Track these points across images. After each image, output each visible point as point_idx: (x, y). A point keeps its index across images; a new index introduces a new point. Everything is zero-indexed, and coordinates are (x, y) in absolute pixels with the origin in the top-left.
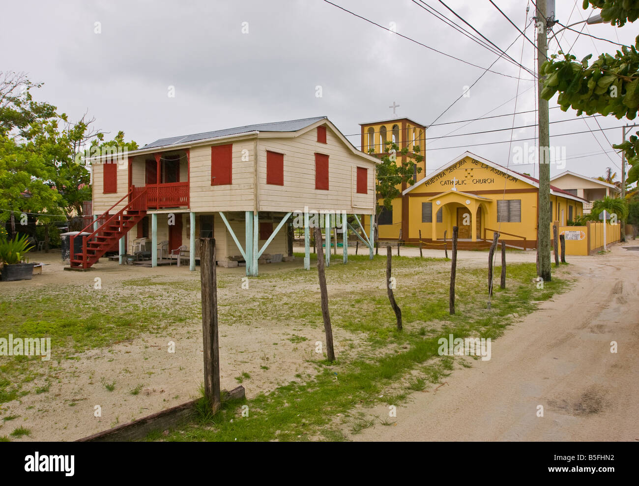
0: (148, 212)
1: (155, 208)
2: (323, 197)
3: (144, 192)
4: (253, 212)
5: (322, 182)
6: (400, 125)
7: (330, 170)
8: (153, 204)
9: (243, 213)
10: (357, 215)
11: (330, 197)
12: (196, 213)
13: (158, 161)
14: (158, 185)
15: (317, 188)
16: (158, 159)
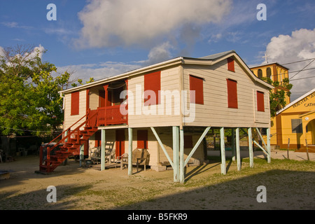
0: (99, 128)
1: (104, 125)
2: (234, 114)
3: (96, 113)
4: (179, 127)
5: (233, 103)
6: (272, 68)
7: (238, 93)
8: (102, 122)
9: (170, 128)
10: (259, 128)
11: (239, 114)
12: (133, 128)
13: (106, 89)
14: (106, 108)
15: (229, 107)
16: (106, 88)
